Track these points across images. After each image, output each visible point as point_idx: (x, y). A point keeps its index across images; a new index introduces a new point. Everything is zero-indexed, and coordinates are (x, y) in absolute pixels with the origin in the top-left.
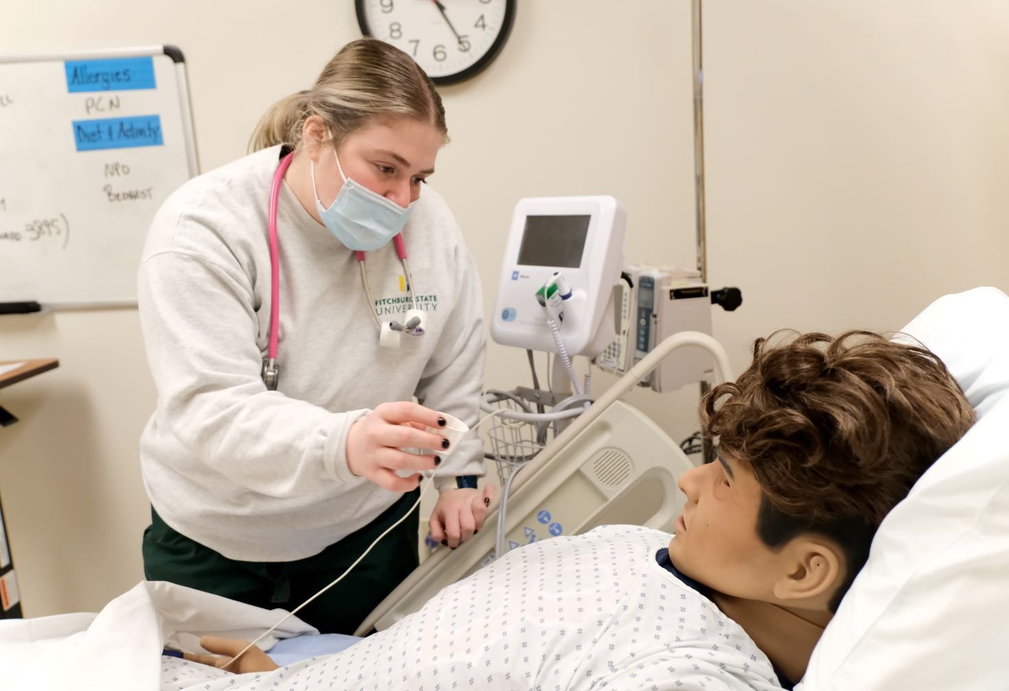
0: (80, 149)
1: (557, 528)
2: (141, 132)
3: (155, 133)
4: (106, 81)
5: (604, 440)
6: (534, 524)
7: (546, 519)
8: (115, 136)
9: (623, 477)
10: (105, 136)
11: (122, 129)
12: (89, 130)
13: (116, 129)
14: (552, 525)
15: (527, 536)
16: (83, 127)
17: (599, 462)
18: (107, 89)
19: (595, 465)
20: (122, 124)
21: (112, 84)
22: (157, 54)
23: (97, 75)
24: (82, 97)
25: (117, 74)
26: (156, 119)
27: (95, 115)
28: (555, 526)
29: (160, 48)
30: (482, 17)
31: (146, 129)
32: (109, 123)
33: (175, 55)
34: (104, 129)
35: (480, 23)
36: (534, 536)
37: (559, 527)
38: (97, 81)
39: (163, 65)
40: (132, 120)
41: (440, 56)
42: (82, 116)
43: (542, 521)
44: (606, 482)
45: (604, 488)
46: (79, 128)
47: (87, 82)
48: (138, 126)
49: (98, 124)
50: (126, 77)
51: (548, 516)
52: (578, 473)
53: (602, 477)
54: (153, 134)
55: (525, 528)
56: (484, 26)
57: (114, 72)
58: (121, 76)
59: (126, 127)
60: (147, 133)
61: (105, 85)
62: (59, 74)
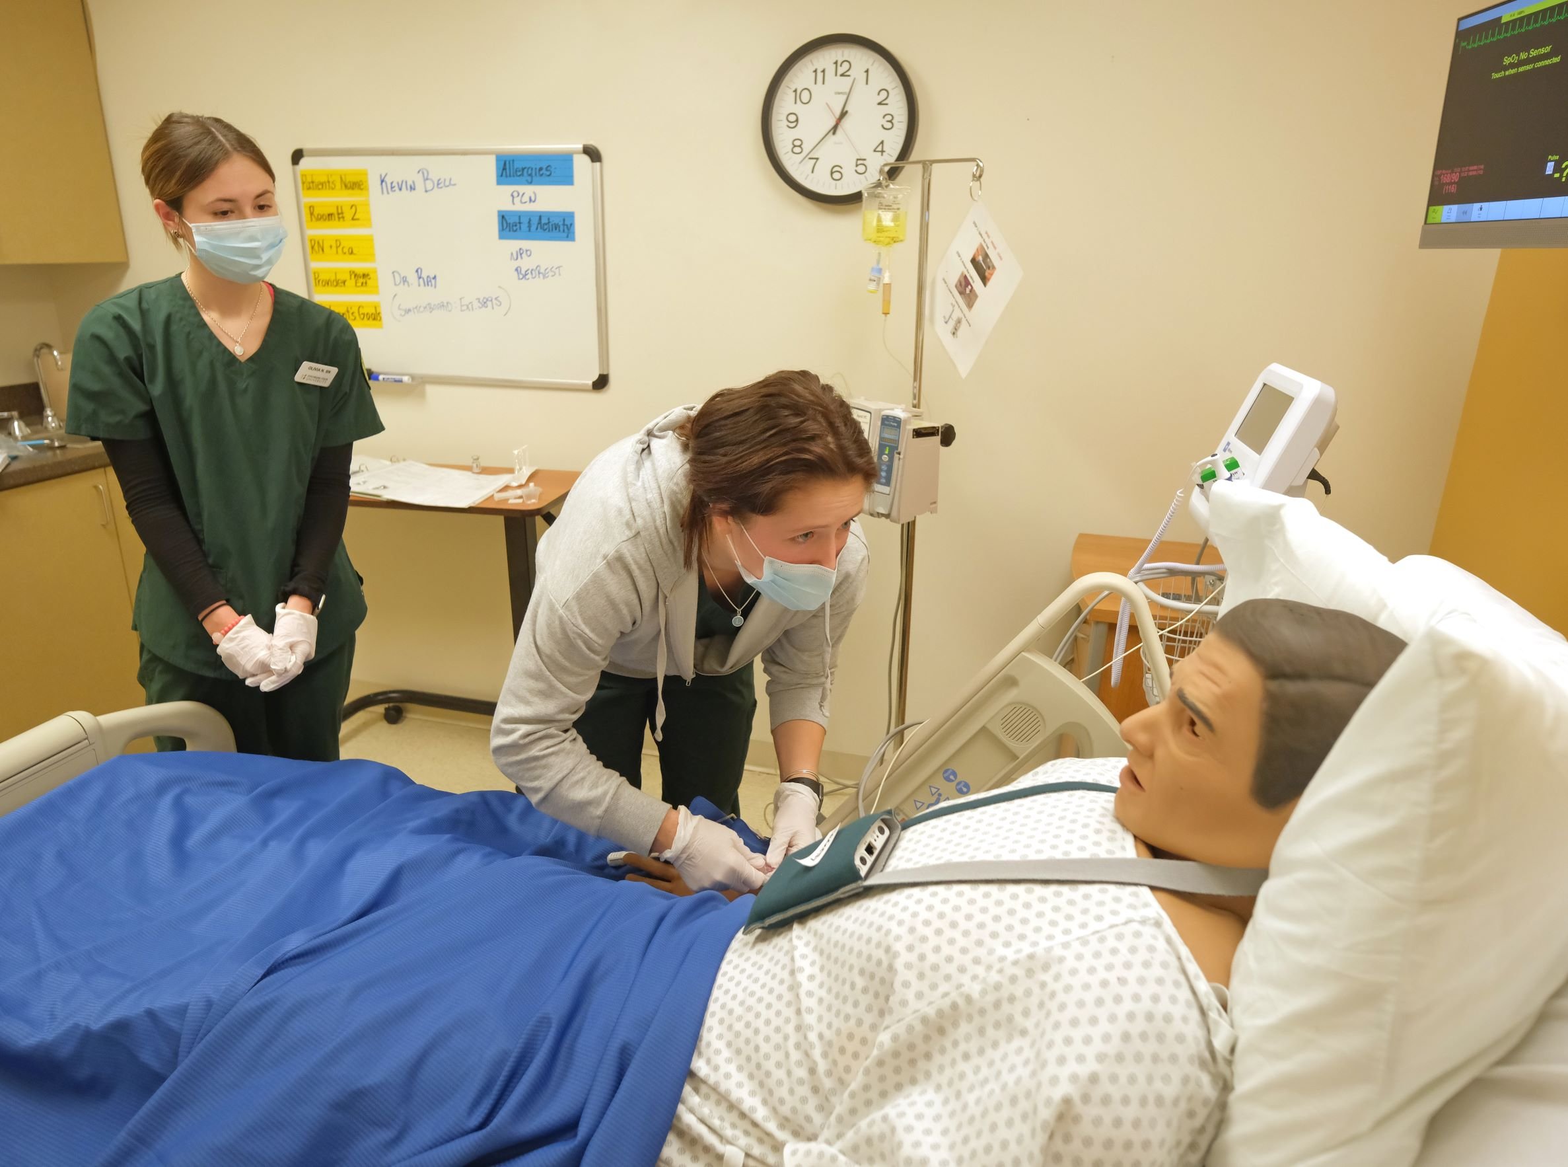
0: (501, 237)
1: (964, 786)
2: (556, 227)
3: (568, 229)
4: (530, 175)
5: (1012, 695)
6: (940, 782)
7: (952, 777)
8: (533, 228)
9: (1034, 733)
10: (524, 226)
11: (540, 223)
12: (511, 220)
13: (535, 221)
14: (959, 784)
15: (933, 795)
16: (506, 217)
17: (1006, 718)
18: (530, 183)
19: (1002, 722)
20: (540, 218)
21: (535, 179)
22: (577, 153)
23: (523, 169)
24: (509, 189)
25: (541, 169)
26: (571, 215)
27: (519, 207)
28: (963, 783)
29: (580, 147)
30: (882, 143)
31: (561, 223)
32: (529, 215)
33: (593, 154)
34: (525, 220)
35: (879, 149)
36: (940, 795)
37: (967, 785)
38: (522, 175)
39: (582, 163)
40: (550, 215)
41: (837, 176)
42: (508, 206)
43: (948, 779)
44: (1016, 739)
45: (1012, 744)
46: (503, 217)
47: (514, 176)
48: (555, 220)
49: (520, 215)
50: (548, 173)
51: (954, 774)
52: (984, 730)
53: (1011, 733)
54: (566, 230)
55: (930, 787)
56: (882, 151)
57: (538, 167)
58: (544, 171)
59: (544, 221)
60: (561, 229)
61: (529, 179)
62: (490, 166)
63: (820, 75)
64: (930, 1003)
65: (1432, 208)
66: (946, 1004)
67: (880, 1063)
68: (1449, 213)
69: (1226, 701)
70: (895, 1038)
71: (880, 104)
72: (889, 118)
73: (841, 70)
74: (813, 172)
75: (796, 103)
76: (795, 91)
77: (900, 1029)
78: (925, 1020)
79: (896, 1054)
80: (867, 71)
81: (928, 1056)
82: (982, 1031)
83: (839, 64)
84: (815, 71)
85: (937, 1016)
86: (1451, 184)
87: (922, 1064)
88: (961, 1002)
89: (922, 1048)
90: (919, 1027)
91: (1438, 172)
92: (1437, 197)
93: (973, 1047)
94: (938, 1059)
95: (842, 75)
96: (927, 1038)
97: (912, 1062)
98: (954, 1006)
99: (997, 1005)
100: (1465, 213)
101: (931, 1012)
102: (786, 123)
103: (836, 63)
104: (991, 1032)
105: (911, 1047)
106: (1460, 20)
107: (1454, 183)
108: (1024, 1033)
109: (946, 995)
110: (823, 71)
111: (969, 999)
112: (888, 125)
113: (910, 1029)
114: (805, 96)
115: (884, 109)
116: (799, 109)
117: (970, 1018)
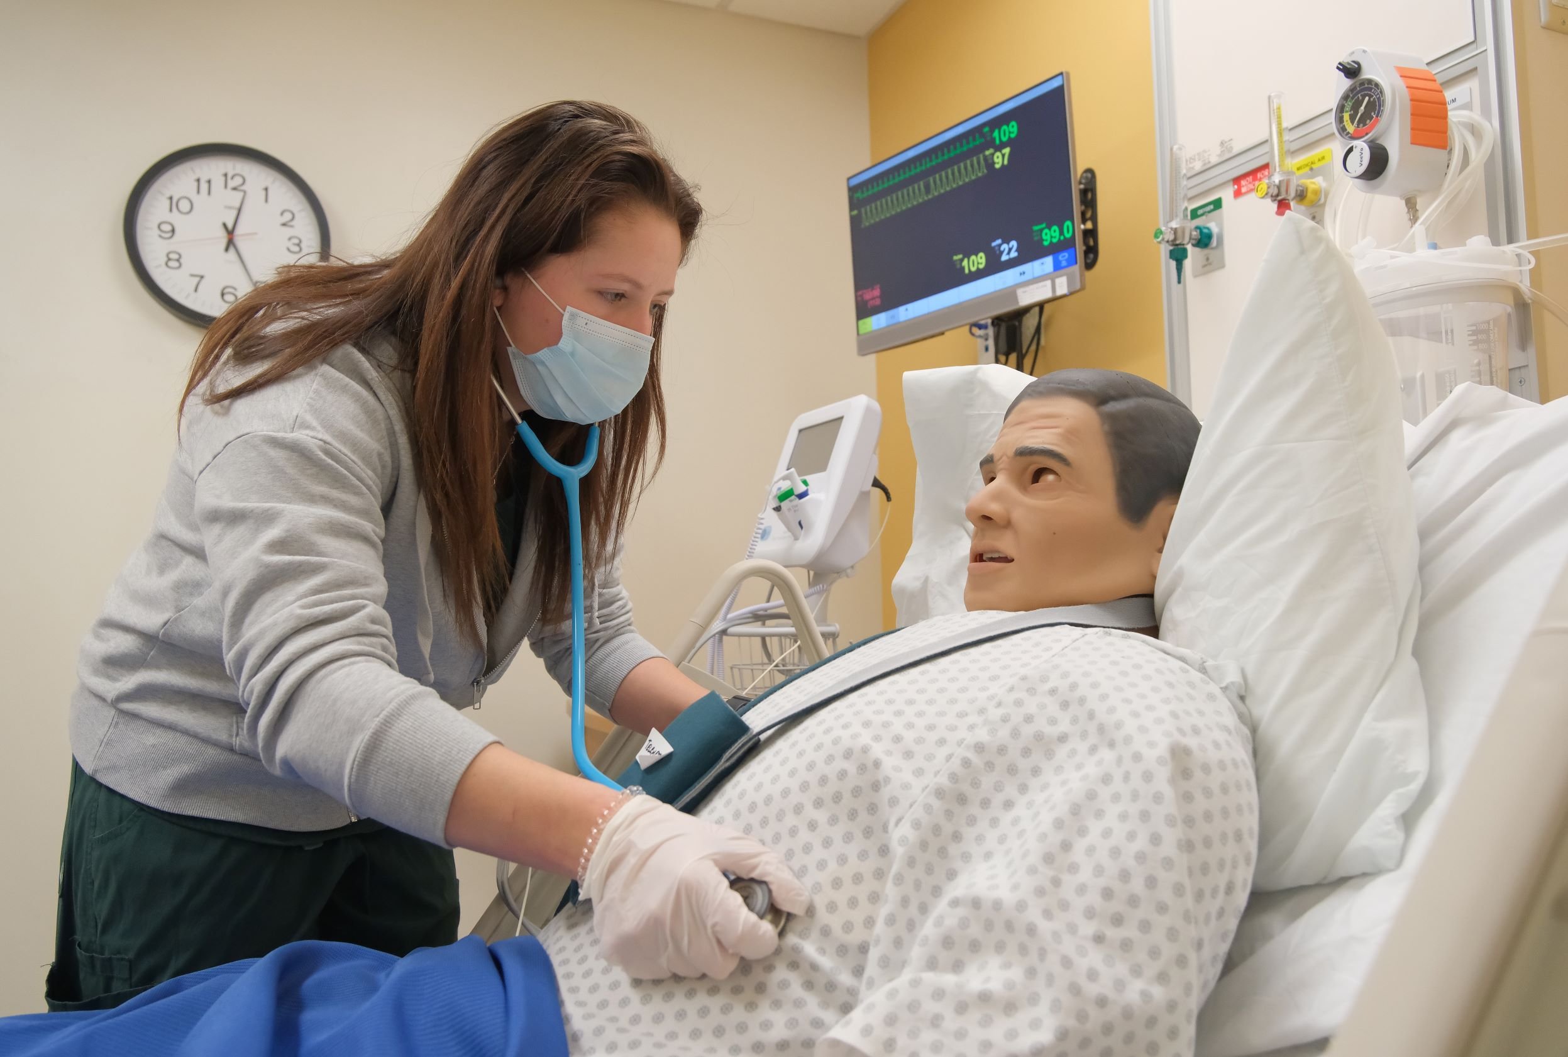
63: (204, 186)
64: (936, 773)
65: (861, 322)
66: (955, 765)
67: (911, 862)
68: (877, 322)
69: (1071, 435)
70: (916, 825)
71: (284, 225)
72: (296, 241)
73: (231, 184)
74: (196, 290)
75: (171, 210)
76: (171, 198)
77: (918, 812)
78: (940, 793)
79: (924, 845)
80: (266, 189)
81: (957, 837)
82: (1012, 770)
83: (229, 176)
84: (198, 180)
85: (951, 781)
86: (873, 299)
87: (954, 849)
88: (971, 755)
89: (948, 829)
90: (936, 804)
91: (860, 293)
92: (863, 311)
93: (1010, 791)
94: (969, 833)
95: (235, 189)
96: (949, 814)
97: (942, 852)
98: (966, 763)
99: (1015, 733)
100: (893, 317)
101: (943, 780)
102: (157, 232)
103: (226, 175)
104: (1024, 764)
105: (937, 830)
106: (849, 179)
107: (877, 297)
108: (1063, 738)
109: (949, 757)
110: (209, 182)
111: (980, 748)
112: (296, 249)
113: (928, 808)
114: (184, 205)
115: (288, 232)
116: (175, 218)
117: (990, 766)
